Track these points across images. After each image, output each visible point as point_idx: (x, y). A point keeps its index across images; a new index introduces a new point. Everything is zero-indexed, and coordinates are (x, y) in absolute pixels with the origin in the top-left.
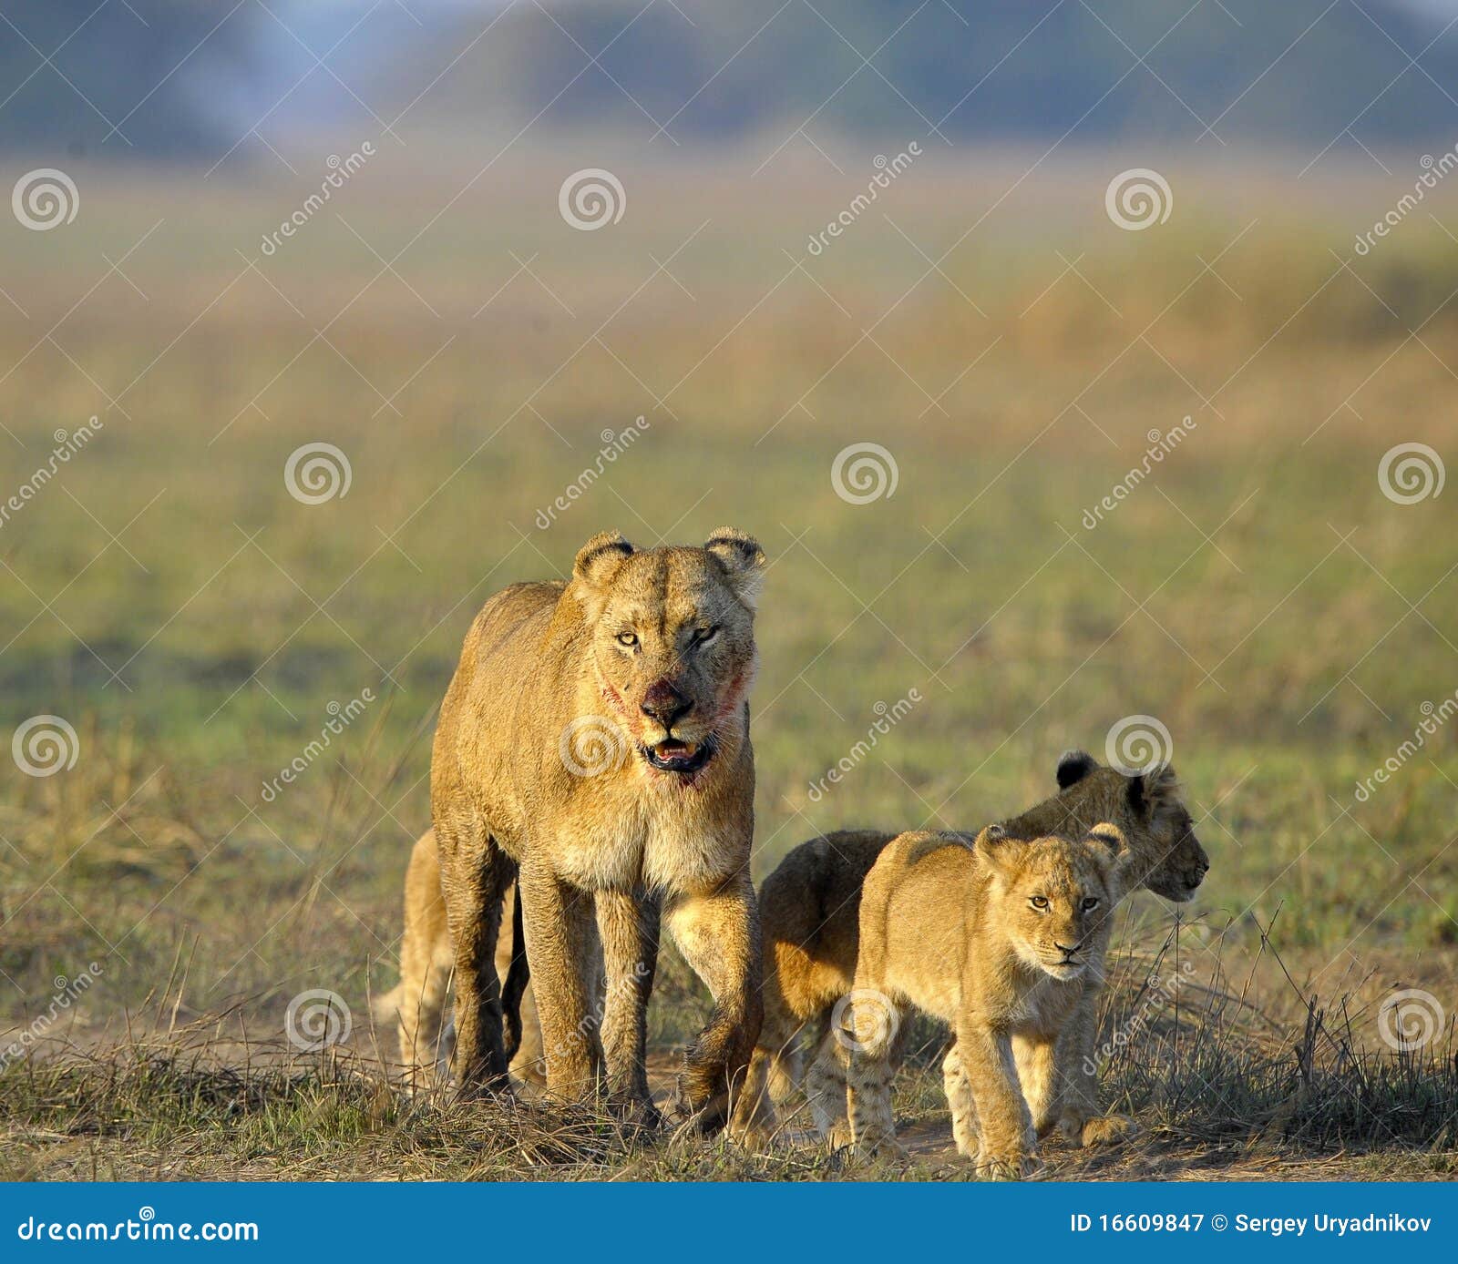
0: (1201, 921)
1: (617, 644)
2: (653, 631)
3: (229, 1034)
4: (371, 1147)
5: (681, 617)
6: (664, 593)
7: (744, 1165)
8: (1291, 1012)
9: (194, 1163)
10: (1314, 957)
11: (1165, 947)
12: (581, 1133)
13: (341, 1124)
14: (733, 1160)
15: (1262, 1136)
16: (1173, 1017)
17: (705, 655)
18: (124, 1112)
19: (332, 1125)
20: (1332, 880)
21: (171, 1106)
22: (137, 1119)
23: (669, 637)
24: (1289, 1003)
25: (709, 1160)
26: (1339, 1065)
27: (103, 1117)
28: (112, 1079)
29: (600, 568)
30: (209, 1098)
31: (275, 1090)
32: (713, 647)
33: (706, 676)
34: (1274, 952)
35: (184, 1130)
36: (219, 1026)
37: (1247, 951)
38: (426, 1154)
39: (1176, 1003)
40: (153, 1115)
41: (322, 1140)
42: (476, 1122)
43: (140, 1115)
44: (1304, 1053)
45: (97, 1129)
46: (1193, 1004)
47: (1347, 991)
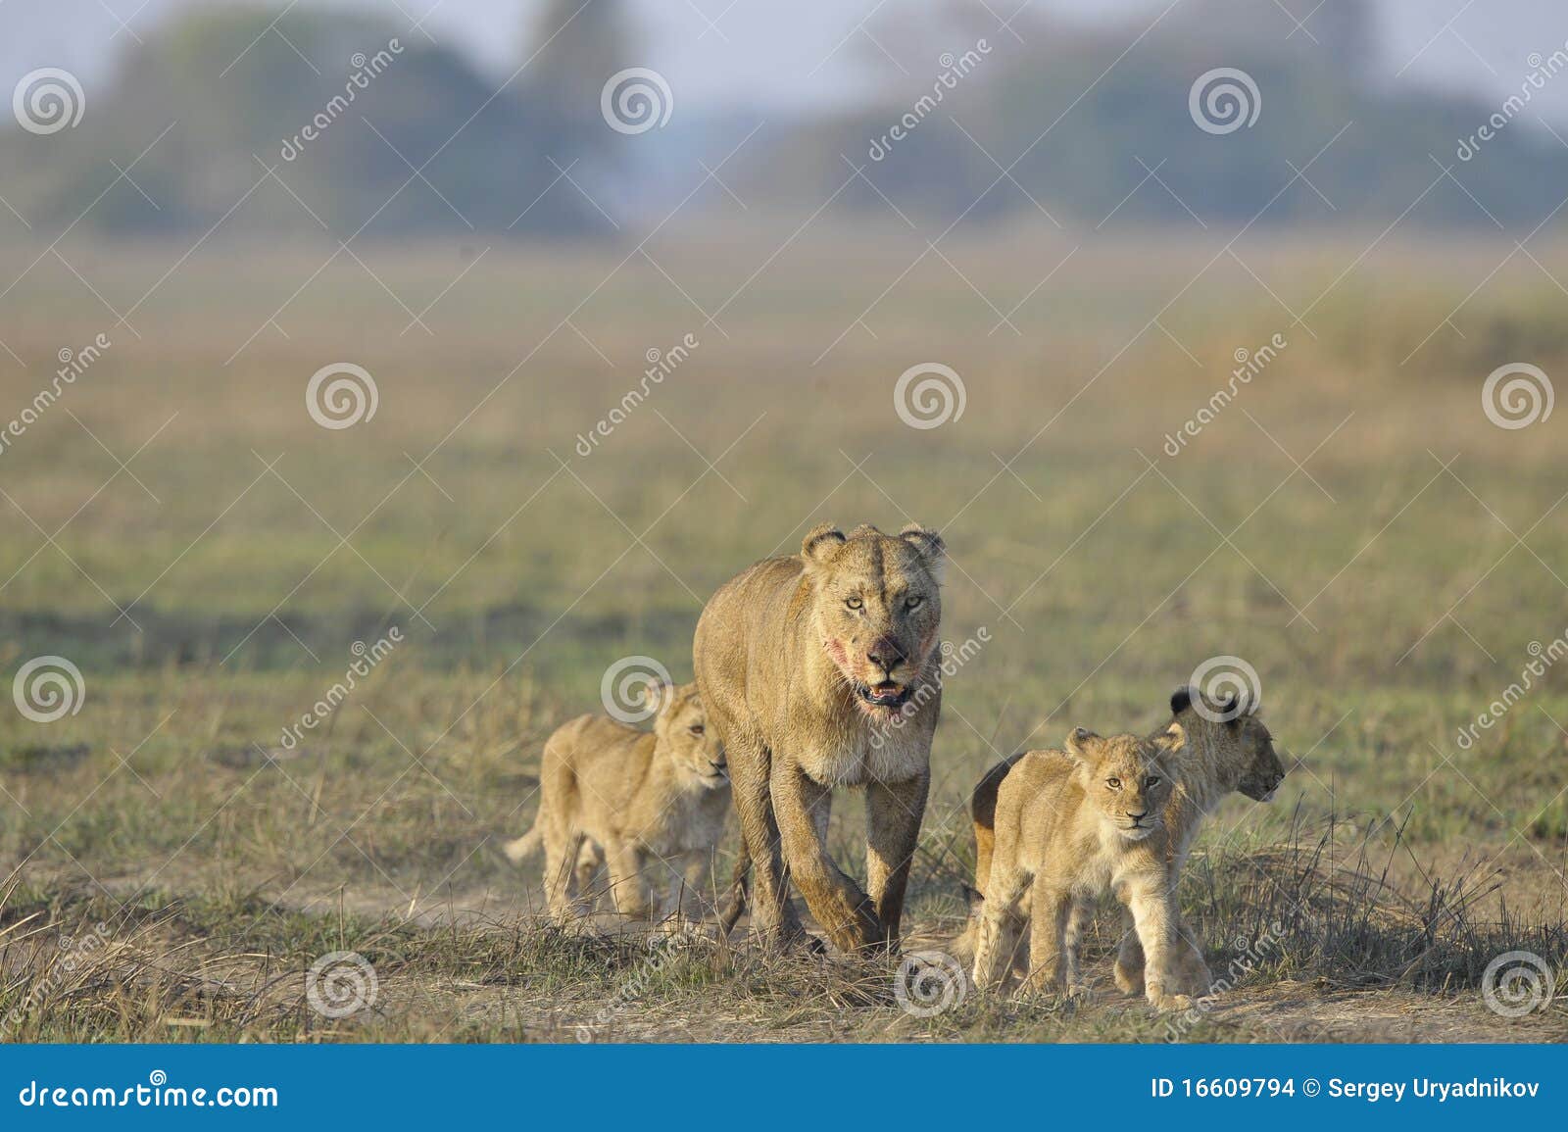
0: (1350, 821)
1: (845, 606)
2: (876, 598)
3: (606, 907)
4: (715, 994)
5: (897, 589)
6: (881, 571)
7: (1000, 1008)
8: (1420, 891)
9: (579, 1006)
10: (1437, 850)
11: (1323, 842)
12: (875, 983)
13: (692, 977)
14: (992, 1004)
15: (1397, 986)
16: (1329, 896)
17: (913, 619)
18: (526, 967)
19: (684, 977)
20: (1450, 789)
21: (562, 962)
22: (535, 972)
23: (889, 604)
24: (1417, 884)
25: (974, 1004)
26: (1456, 933)
27: (509, 971)
28: (517, 942)
29: (822, 551)
30: (591, 956)
31: (641, 950)
32: (918, 613)
33: (914, 634)
34: (1406, 845)
35: (572, 980)
36: (599, 901)
37: (1386, 845)
38: (757, 999)
39: (1332, 885)
40: (548, 969)
41: (678, 989)
42: (795, 975)
43: (537, 969)
44: (1430, 920)
45: (505, 980)
46: (1344, 885)
47: (1461, 875)
